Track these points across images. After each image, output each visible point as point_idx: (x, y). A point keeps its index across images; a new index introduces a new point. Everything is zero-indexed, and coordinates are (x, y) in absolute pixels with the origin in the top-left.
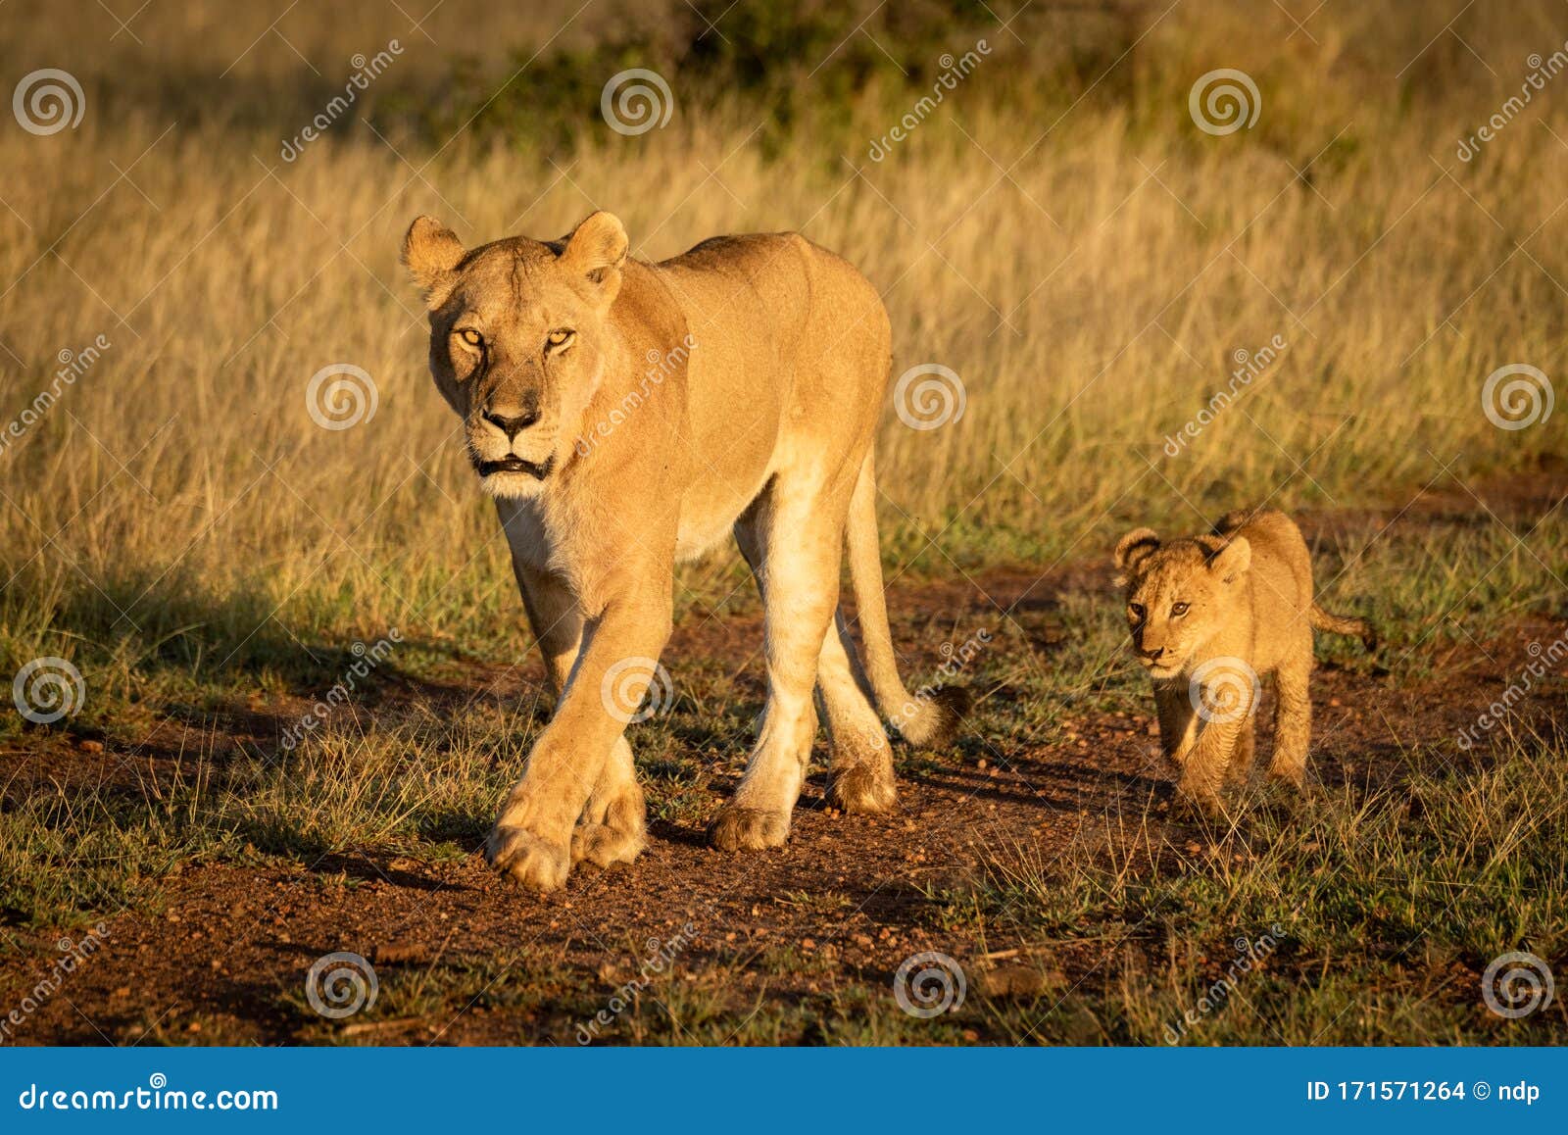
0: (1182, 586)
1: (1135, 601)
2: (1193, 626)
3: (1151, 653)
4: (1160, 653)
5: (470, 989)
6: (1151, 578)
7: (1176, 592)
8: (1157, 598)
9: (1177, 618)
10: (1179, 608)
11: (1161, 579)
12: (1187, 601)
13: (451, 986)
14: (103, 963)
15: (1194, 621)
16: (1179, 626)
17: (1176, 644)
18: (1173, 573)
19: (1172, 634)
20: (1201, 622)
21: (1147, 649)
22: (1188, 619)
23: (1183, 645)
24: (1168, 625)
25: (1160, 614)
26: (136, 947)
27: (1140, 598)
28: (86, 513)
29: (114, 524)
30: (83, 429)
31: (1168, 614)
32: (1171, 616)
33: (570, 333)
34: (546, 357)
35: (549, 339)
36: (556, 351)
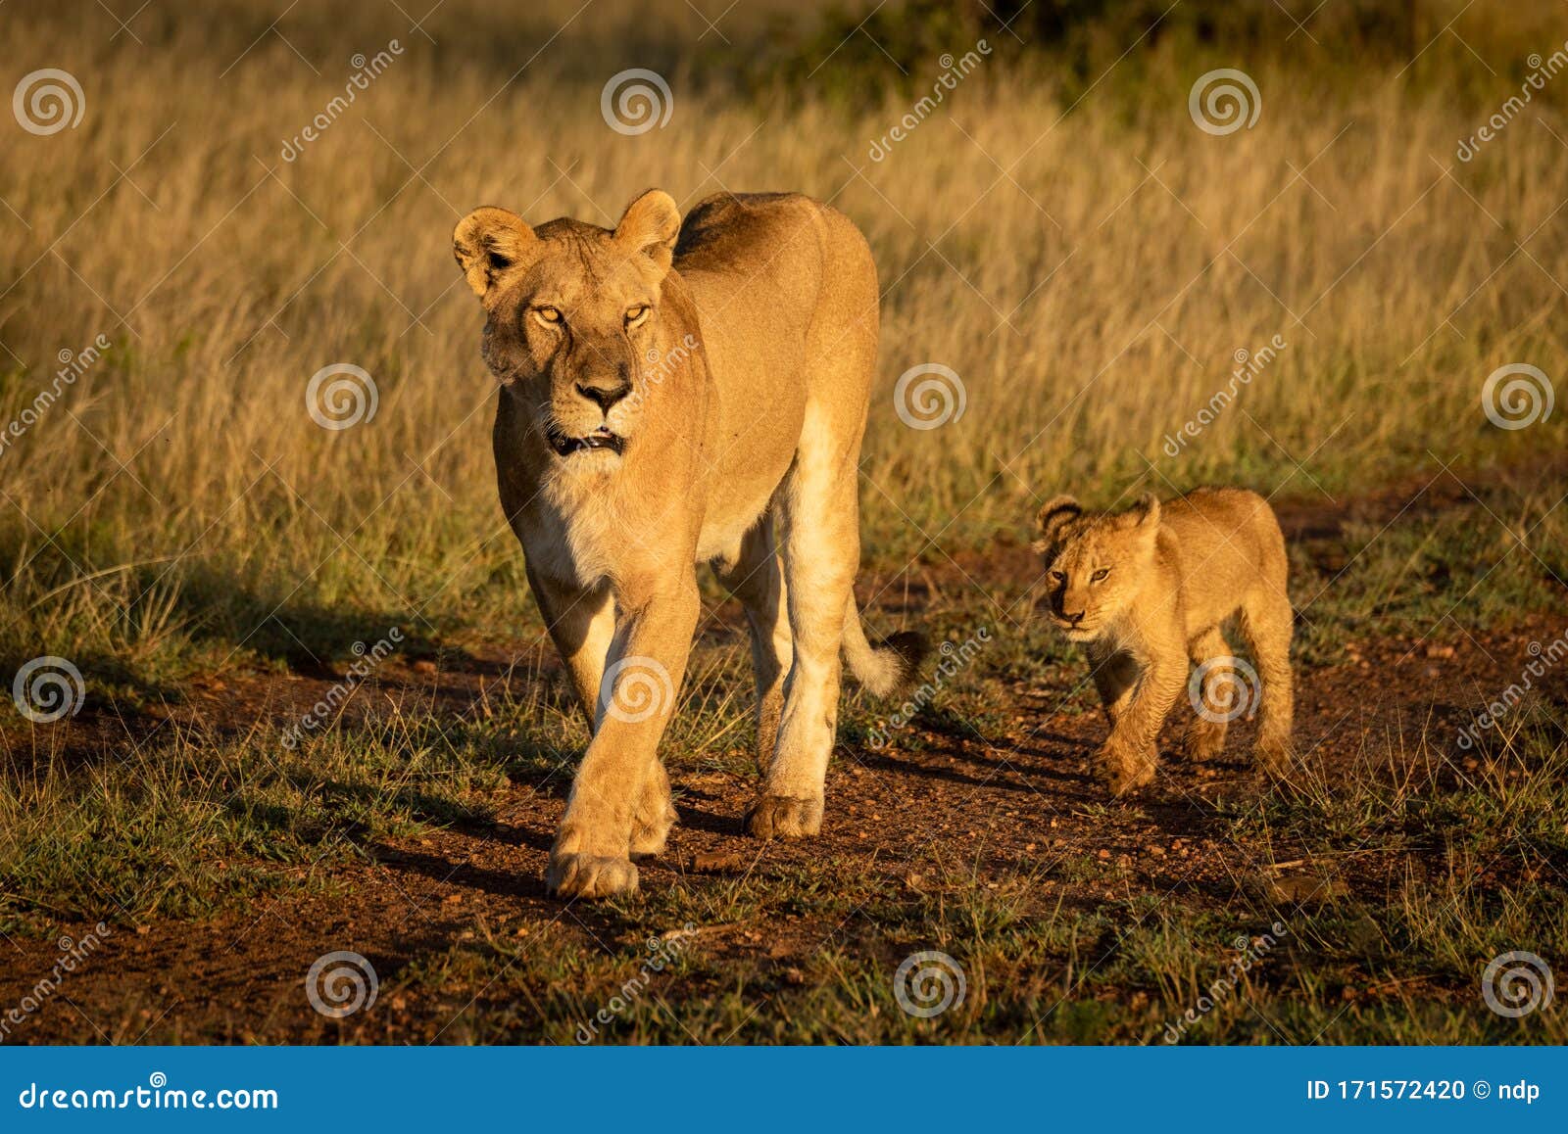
0: (1103, 553)
1: (1055, 568)
2: (1115, 589)
3: (1071, 616)
4: (1080, 617)
5: (783, 896)
6: (1071, 545)
7: (1096, 559)
8: (1078, 564)
9: (1097, 582)
10: (1100, 575)
11: (1081, 546)
12: (1106, 568)
13: (765, 894)
15: (1113, 586)
16: (1098, 590)
17: (1097, 608)
18: (1093, 540)
19: (1093, 599)
20: (1121, 586)
21: (1069, 613)
22: (1107, 584)
23: (1104, 609)
24: (1089, 590)
25: (1081, 580)
27: (1060, 564)
28: (420, 447)
29: (447, 456)
30: (418, 368)
31: (1088, 579)
32: (1093, 580)
33: (644, 309)
34: (626, 332)
35: (626, 314)
36: (633, 326)
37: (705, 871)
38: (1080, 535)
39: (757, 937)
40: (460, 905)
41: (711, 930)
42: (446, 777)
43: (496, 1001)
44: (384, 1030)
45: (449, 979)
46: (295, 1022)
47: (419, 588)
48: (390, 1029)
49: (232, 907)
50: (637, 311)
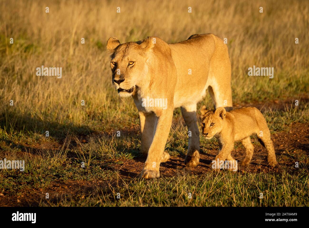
0: (213, 119)
1: (203, 122)
2: (215, 128)
3: (205, 134)
4: (207, 134)
7: (211, 121)
8: (207, 121)
9: (211, 126)
10: (212, 124)
11: (209, 118)
12: (214, 123)
14: (278, 140)
16: (211, 128)
17: (211, 132)
19: (210, 130)
20: (217, 127)
21: (205, 133)
22: (214, 127)
23: (213, 132)
24: (209, 128)
25: (208, 126)
26: (284, 138)
27: (204, 122)
28: (275, 60)
29: (280, 63)
30: (275, 46)
31: (209, 125)
32: (210, 126)
33: (134, 62)
34: (128, 67)
35: (129, 63)
36: (131, 66)
38: (209, 115)
40: (283, 147)
42: (280, 123)
43: (290, 165)
44: (269, 170)
45: (281, 161)
46: (252, 168)
47: (275, 87)
48: (270, 170)
50: (132, 63)
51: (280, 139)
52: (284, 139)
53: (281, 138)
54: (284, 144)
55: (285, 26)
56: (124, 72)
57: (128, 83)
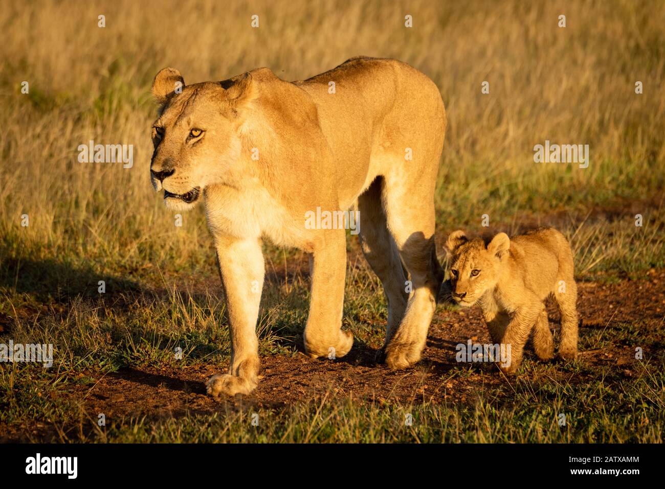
0: (476, 261)
1: (453, 268)
2: (482, 282)
3: (460, 295)
4: (464, 295)
5: (622, 337)
6: (462, 256)
7: (473, 264)
8: (464, 266)
9: (474, 277)
10: (475, 272)
11: (466, 257)
12: (478, 269)
13: (614, 336)
14: (466, 326)
15: (483, 279)
16: (475, 281)
17: (473, 291)
18: (472, 254)
19: (471, 286)
20: (486, 280)
21: (459, 293)
22: (479, 278)
23: (476, 291)
24: (469, 281)
25: (465, 276)
26: (480, 320)
27: (456, 267)
28: (459, 135)
29: (470, 140)
30: (457, 101)
31: (469, 276)
32: (471, 277)
33: (202, 131)
34: (186, 142)
35: (191, 133)
36: (195, 140)
37: (587, 326)
38: (467, 252)
39: (611, 356)
41: (590, 352)
43: (493, 384)
44: (443, 397)
45: (472, 374)
46: (403, 393)
47: (458, 199)
48: (446, 397)
49: (375, 342)
50: (198, 132)
51: (471, 324)
52: (479, 323)
53: (473, 321)
54: (480, 335)
55: (482, 54)
56: (175, 153)
57: (184, 180)
